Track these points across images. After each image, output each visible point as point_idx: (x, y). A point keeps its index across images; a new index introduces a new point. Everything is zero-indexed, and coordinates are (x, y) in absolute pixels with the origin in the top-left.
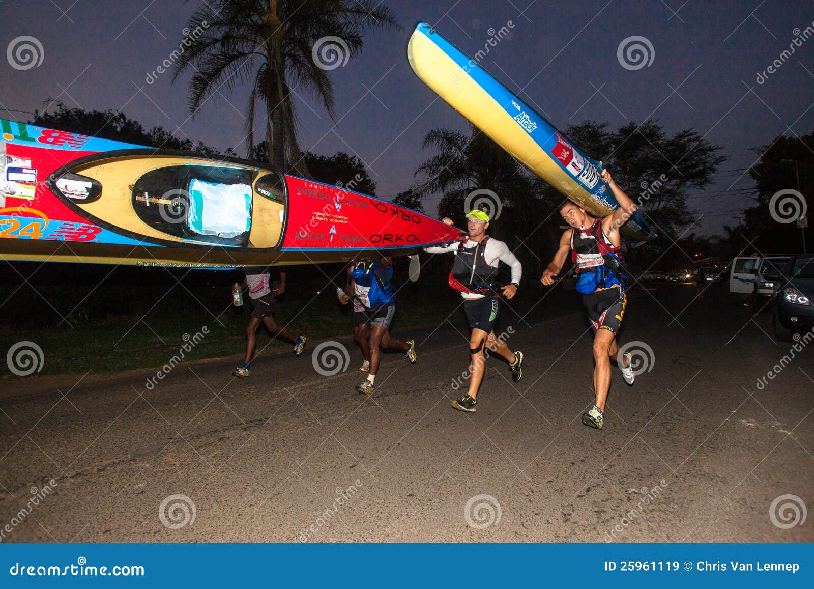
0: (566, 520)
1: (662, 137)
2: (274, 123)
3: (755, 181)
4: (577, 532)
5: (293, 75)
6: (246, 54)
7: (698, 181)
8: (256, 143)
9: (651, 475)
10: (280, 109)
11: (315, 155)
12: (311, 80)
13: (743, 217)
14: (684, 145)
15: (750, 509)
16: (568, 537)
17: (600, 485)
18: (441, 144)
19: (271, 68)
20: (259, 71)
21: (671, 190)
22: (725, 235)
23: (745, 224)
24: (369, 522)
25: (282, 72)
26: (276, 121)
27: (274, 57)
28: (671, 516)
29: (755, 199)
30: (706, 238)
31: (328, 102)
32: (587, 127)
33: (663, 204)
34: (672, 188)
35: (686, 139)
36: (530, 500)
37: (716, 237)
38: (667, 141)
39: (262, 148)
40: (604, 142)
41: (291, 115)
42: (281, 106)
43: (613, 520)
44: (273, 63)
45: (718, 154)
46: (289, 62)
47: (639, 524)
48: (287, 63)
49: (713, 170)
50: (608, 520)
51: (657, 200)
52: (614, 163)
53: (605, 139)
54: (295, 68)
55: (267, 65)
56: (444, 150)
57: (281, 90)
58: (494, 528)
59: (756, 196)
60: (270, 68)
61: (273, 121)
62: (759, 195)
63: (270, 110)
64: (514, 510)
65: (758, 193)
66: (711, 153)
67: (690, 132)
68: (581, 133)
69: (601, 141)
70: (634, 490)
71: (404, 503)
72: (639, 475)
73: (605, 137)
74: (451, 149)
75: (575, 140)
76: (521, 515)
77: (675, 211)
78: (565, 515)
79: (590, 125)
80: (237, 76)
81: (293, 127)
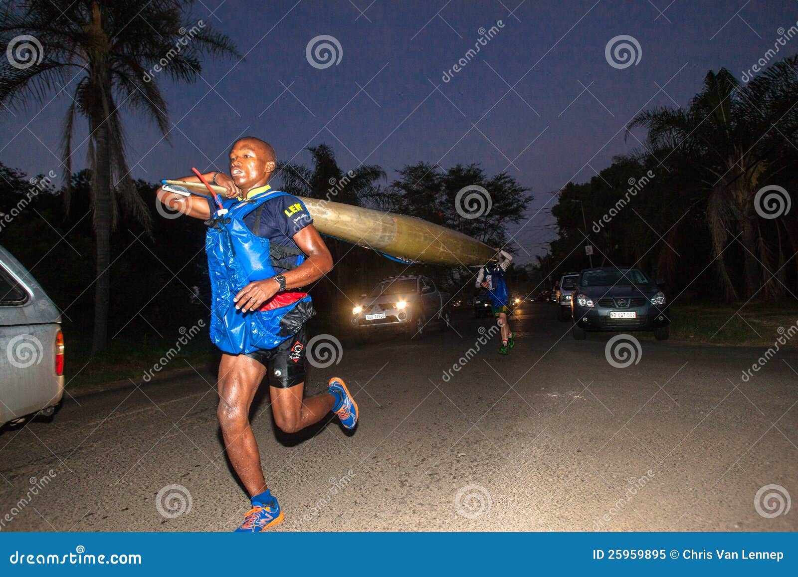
0: (403, 486)
1: (483, 179)
2: (98, 142)
3: (556, 218)
4: (412, 493)
5: (121, 93)
6: (62, 65)
7: (513, 217)
8: (75, 170)
9: (477, 441)
10: (105, 127)
11: (149, 183)
12: (144, 102)
13: (549, 248)
14: (501, 186)
15: (552, 451)
16: (404, 498)
17: (434, 455)
18: (285, 177)
19: (95, 83)
20: (80, 84)
21: (493, 224)
22: (537, 264)
23: (551, 253)
24: (201, 520)
25: (108, 88)
26: (101, 139)
27: (98, 72)
28: (492, 467)
29: (557, 233)
30: (523, 267)
31: (163, 124)
32: (421, 167)
33: (487, 237)
34: (494, 222)
35: (503, 181)
36: (370, 476)
37: (530, 265)
38: (488, 182)
39: (83, 177)
40: (436, 181)
41: (118, 135)
42: (106, 124)
43: (443, 479)
44: (97, 78)
45: (527, 194)
46: (116, 79)
47: (466, 477)
48: (113, 80)
49: (525, 208)
50: (440, 479)
51: (483, 233)
52: (446, 200)
53: (437, 179)
54: (124, 88)
55: (89, 79)
56: (287, 181)
57: (106, 107)
58: (334, 503)
59: (557, 230)
60: (93, 82)
61: (96, 139)
62: (559, 230)
63: (94, 128)
64: (354, 486)
65: (559, 228)
66: (522, 193)
67: (505, 176)
68: (416, 173)
69: (434, 180)
70: (462, 454)
71: (241, 498)
72: (467, 442)
73: (437, 177)
74: (295, 181)
75: (411, 178)
76: (361, 489)
77: (498, 242)
78: (402, 482)
79: (424, 165)
80: (50, 89)
81: (121, 148)
